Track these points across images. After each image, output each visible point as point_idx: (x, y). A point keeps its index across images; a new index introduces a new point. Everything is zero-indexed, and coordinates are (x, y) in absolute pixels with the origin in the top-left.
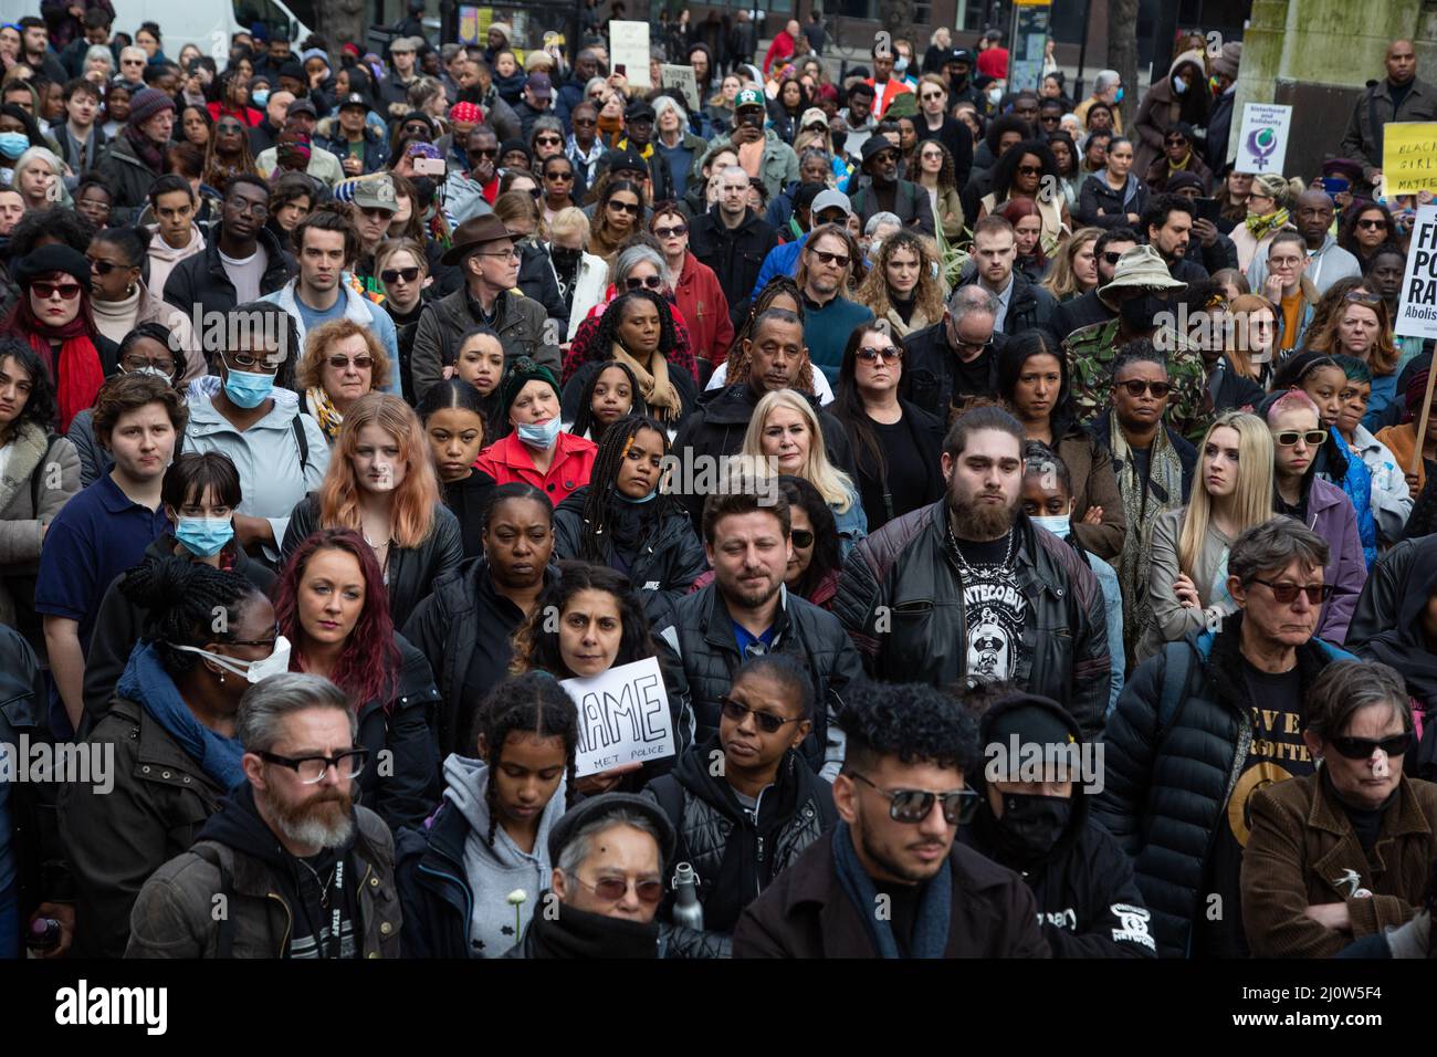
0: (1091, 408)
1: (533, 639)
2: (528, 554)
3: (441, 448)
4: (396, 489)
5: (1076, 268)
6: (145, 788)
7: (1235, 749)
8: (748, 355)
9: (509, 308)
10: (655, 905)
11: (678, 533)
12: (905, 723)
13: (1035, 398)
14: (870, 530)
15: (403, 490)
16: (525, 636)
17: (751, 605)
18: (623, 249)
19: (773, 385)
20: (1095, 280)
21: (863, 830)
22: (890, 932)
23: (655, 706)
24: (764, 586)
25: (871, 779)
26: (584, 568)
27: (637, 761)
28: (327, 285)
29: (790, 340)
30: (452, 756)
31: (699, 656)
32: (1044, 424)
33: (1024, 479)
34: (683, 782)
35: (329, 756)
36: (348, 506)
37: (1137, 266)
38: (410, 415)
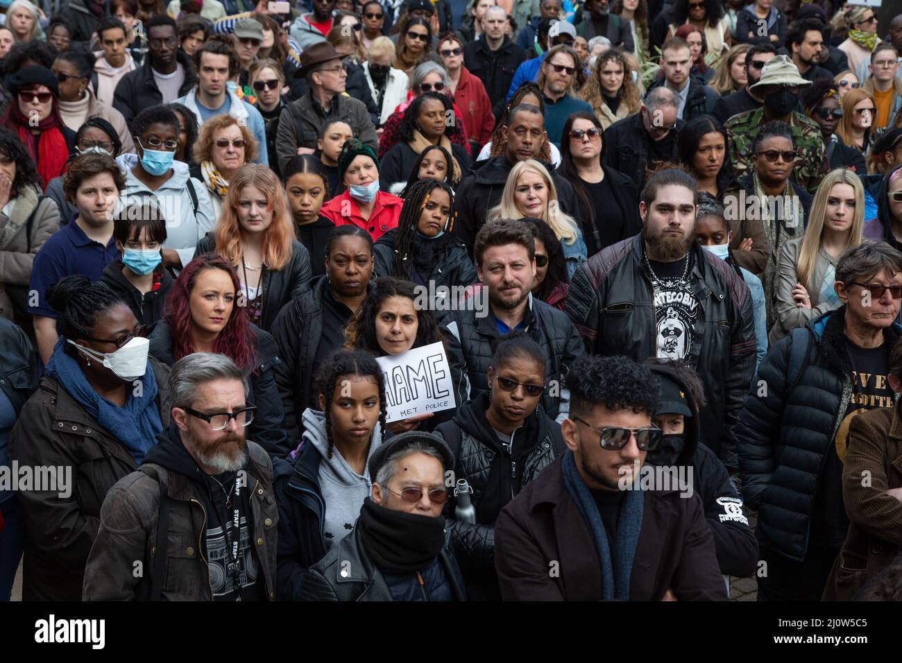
0: (743, 170)
1: (358, 330)
2: (356, 274)
3: (297, 201)
4: (266, 230)
5: (733, 74)
6: (60, 436)
7: (840, 400)
8: (505, 137)
9: (341, 106)
10: (442, 506)
11: (459, 259)
12: (610, 382)
13: (709, 163)
14: (589, 256)
15: (271, 230)
16: (353, 327)
17: (508, 307)
18: (418, 64)
19: (523, 157)
20: (745, 81)
21: (583, 455)
22: (602, 524)
23: (441, 375)
24: (517, 294)
25: (587, 421)
26: (392, 281)
27: (430, 412)
28: (217, 92)
29: (535, 125)
30: (308, 410)
31: (473, 342)
32: (713, 181)
33: (697, 219)
34: (460, 425)
35: (230, 412)
36: (234, 241)
37: (777, 70)
38: (275, 179)
